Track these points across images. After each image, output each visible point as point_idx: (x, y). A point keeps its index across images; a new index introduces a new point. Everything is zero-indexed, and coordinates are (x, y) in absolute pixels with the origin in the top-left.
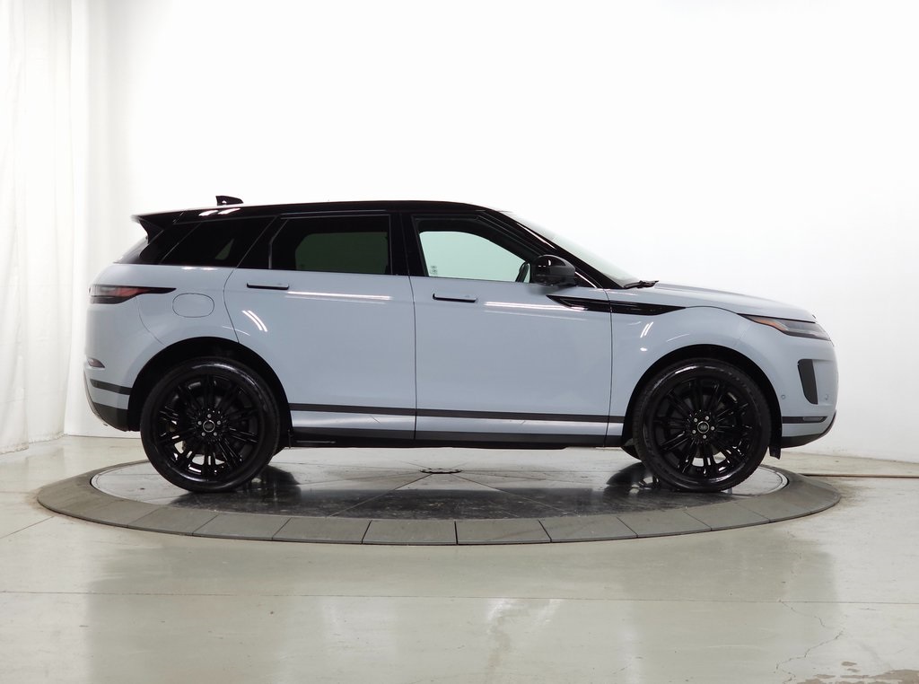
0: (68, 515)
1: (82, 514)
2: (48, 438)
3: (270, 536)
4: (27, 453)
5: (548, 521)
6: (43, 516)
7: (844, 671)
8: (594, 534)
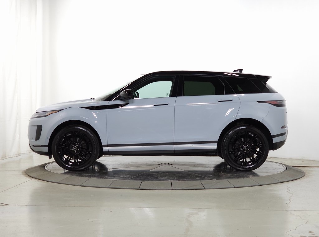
0: (37, 179)
1: (42, 179)
2: (27, 152)
3: (107, 186)
4: (20, 157)
5: (203, 182)
6: (28, 179)
7: (309, 235)
8: (219, 186)
